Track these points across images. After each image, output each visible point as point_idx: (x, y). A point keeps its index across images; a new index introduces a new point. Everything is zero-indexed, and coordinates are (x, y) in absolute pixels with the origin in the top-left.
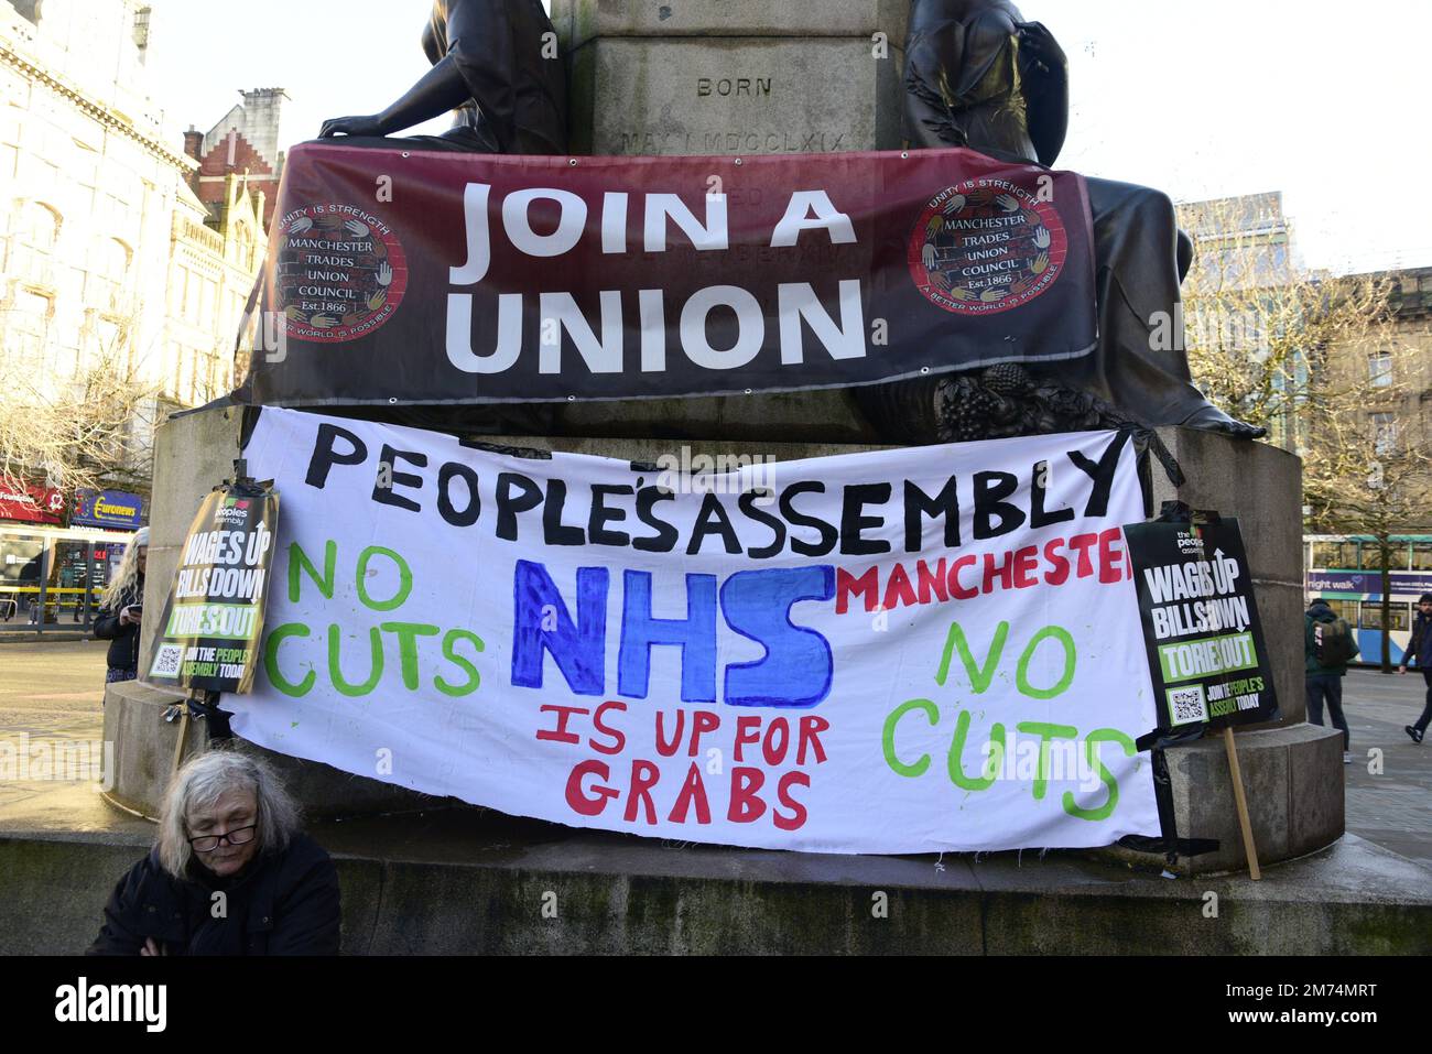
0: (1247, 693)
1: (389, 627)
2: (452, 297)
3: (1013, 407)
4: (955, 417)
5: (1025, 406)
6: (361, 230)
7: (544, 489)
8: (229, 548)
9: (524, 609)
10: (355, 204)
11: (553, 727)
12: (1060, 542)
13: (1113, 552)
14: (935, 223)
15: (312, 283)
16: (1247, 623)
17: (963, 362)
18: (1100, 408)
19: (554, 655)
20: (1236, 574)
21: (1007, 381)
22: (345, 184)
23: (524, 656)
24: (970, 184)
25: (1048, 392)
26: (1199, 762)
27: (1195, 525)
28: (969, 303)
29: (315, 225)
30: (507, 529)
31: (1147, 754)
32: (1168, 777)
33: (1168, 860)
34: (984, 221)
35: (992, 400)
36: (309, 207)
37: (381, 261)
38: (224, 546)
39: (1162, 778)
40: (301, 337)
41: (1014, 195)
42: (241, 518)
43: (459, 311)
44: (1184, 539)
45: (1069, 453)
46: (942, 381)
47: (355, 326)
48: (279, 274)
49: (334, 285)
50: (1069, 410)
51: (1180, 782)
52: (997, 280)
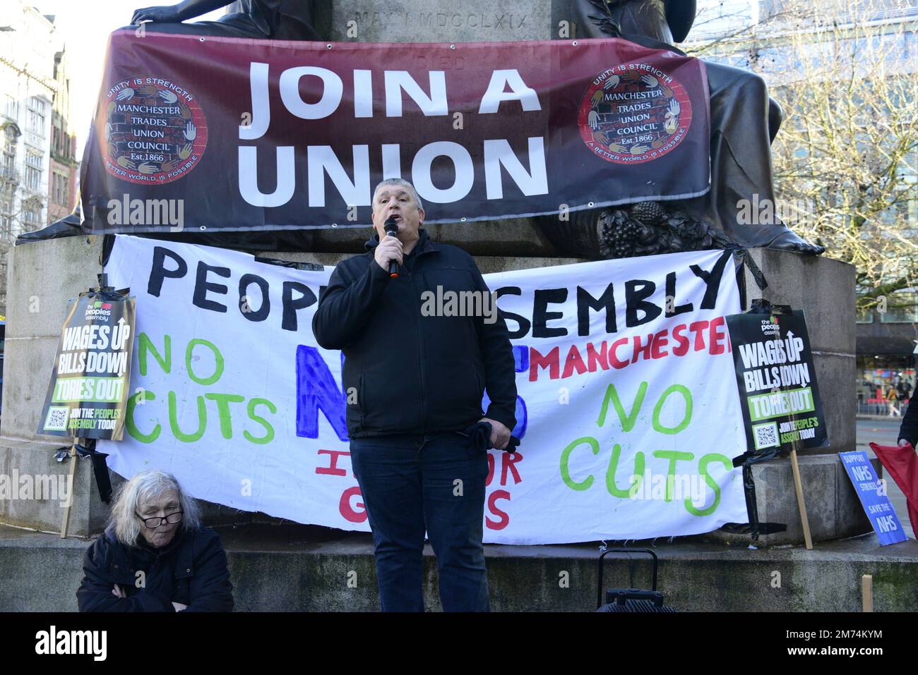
0: (806, 428)
1: (210, 396)
2: (241, 149)
3: (653, 232)
4: (612, 239)
5: (661, 232)
6: (171, 98)
7: (317, 293)
8: (99, 338)
9: (303, 380)
10: (165, 78)
11: (327, 465)
12: (683, 327)
13: (719, 334)
14: (598, 96)
15: (137, 139)
16: (808, 381)
17: (618, 199)
18: (713, 233)
19: (325, 414)
20: (801, 348)
21: (648, 214)
22: (157, 62)
23: (305, 416)
24: (623, 67)
25: (677, 222)
26: (772, 473)
27: (774, 315)
28: (623, 155)
29: (136, 94)
30: (290, 322)
31: (740, 469)
32: (753, 483)
33: (753, 538)
34: (633, 94)
35: (638, 227)
36: (131, 80)
37: (187, 121)
38: (95, 337)
39: (749, 484)
40: (132, 181)
41: (655, 76)
42: (106, 316)
43: (247, 159)
44: (766, 325)
45: (691, 267)
46: (603, 213)
47: (171, 172)
48: (111, 132)
49: (153, 141)
50: (691, 235)
51: (761, 486)
52: (642, 138)
